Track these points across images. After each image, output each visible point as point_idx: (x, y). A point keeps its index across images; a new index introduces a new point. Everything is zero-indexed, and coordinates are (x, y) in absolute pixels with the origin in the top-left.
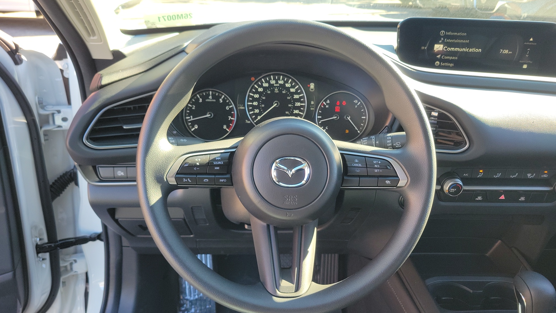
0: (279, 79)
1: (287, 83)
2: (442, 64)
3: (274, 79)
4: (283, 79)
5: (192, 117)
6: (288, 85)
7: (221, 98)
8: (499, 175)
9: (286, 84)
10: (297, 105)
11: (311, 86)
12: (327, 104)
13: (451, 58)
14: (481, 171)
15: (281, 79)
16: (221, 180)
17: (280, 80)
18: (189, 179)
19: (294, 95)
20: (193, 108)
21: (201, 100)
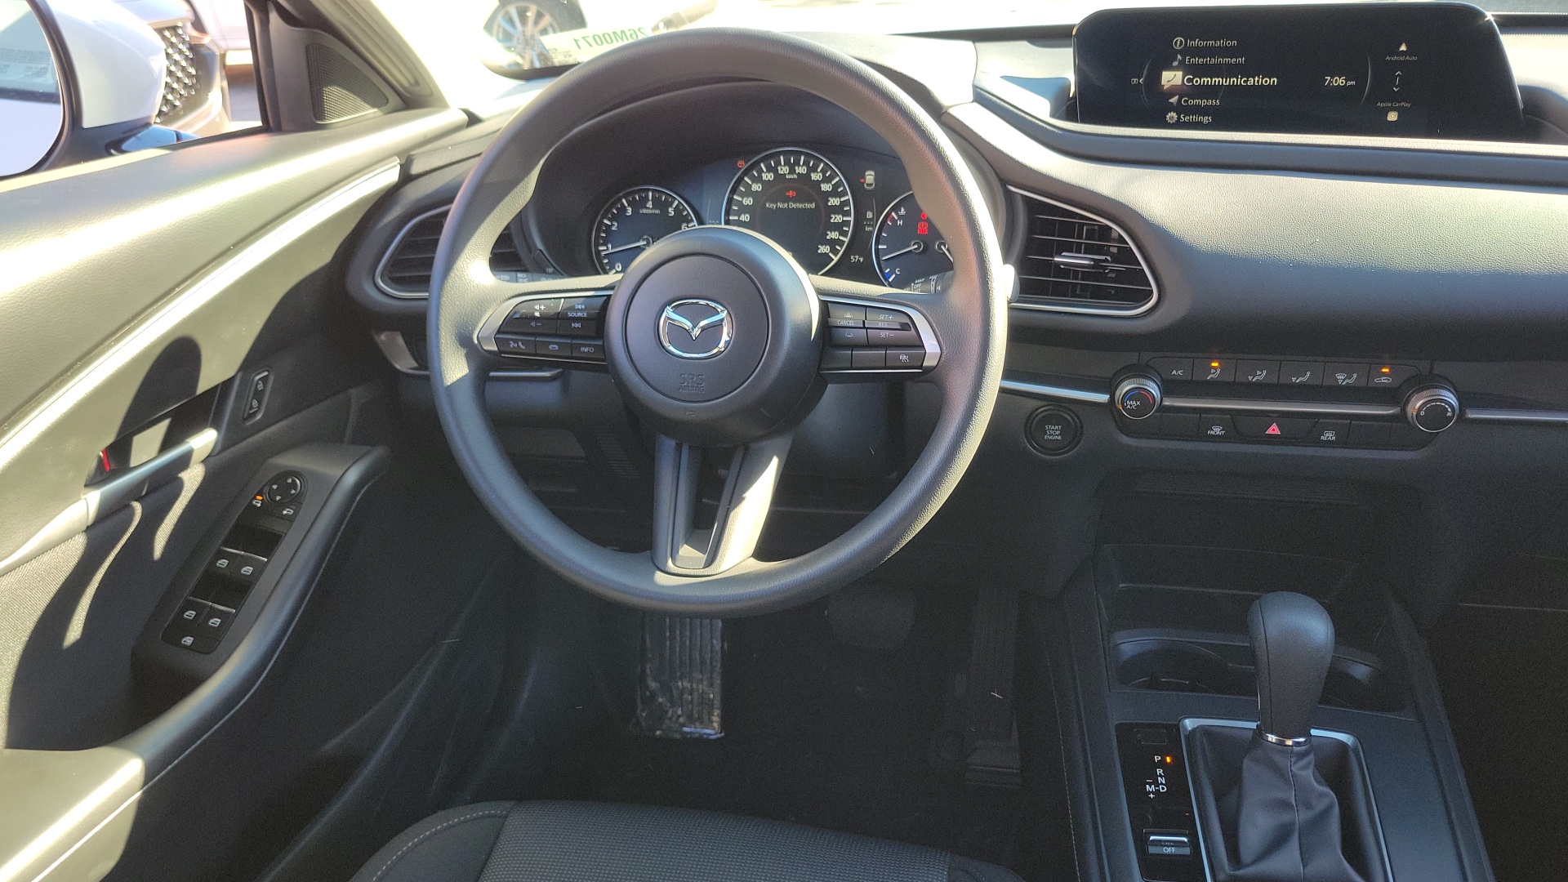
0: (797, 163)
1: (814, 172)
2: (1184, 117)
3: (787, 163)
4: (806, 163)
5: (610, 246)
6: (815, 177)
7: (671, 206)
8: (1260, 376)
9: (812, 175)
10: (836, 221)
11: (867, 177)
12: (900, 217)
13: (1204, 103)
14: (1215, 364)
15: (801, 163)
16: (583, 349)
17: (799, 165)
18: (520, 343)
19: (830, 199)
20: (614, 229)
21: (629, 211)
